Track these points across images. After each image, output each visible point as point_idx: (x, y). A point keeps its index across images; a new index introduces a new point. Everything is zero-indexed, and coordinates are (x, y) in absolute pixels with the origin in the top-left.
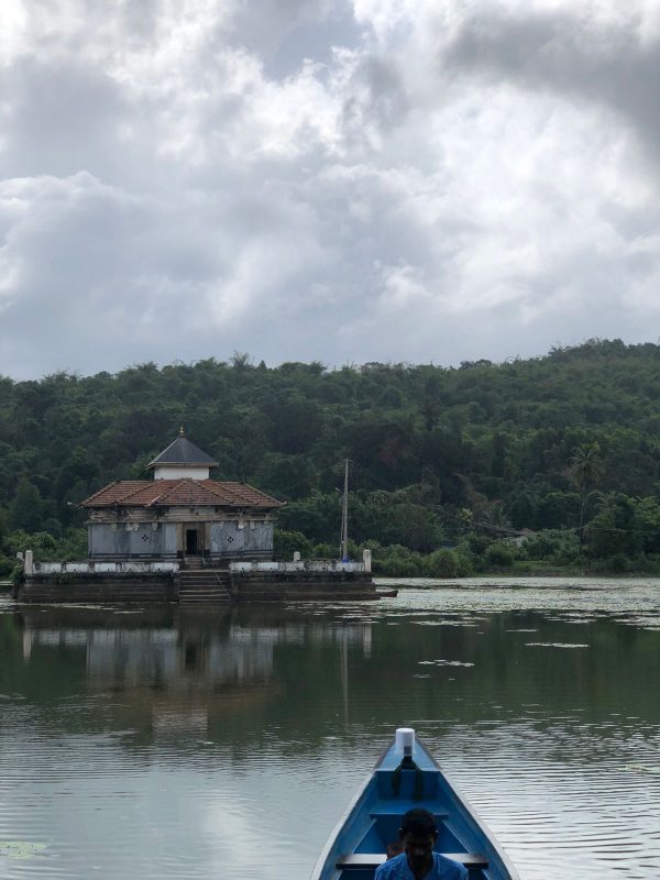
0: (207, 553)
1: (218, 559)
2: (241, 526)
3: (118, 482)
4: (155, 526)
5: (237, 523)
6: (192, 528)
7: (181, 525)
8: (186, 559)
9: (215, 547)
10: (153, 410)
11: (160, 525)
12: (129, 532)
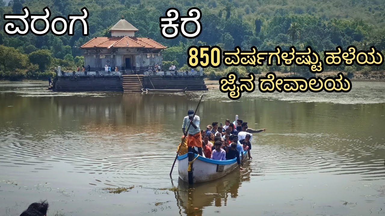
0: (134, 68)
1: (139, 70)
2: (148, 57)
3: (96, 38)
4: (112, 56)
5: (147, 55)
6: (128, 57)
7: (123, 56)
8: (125, 70)
9: (138, 65)
10: (111, 8)
11: (114, 56)
12: (101, 59)
